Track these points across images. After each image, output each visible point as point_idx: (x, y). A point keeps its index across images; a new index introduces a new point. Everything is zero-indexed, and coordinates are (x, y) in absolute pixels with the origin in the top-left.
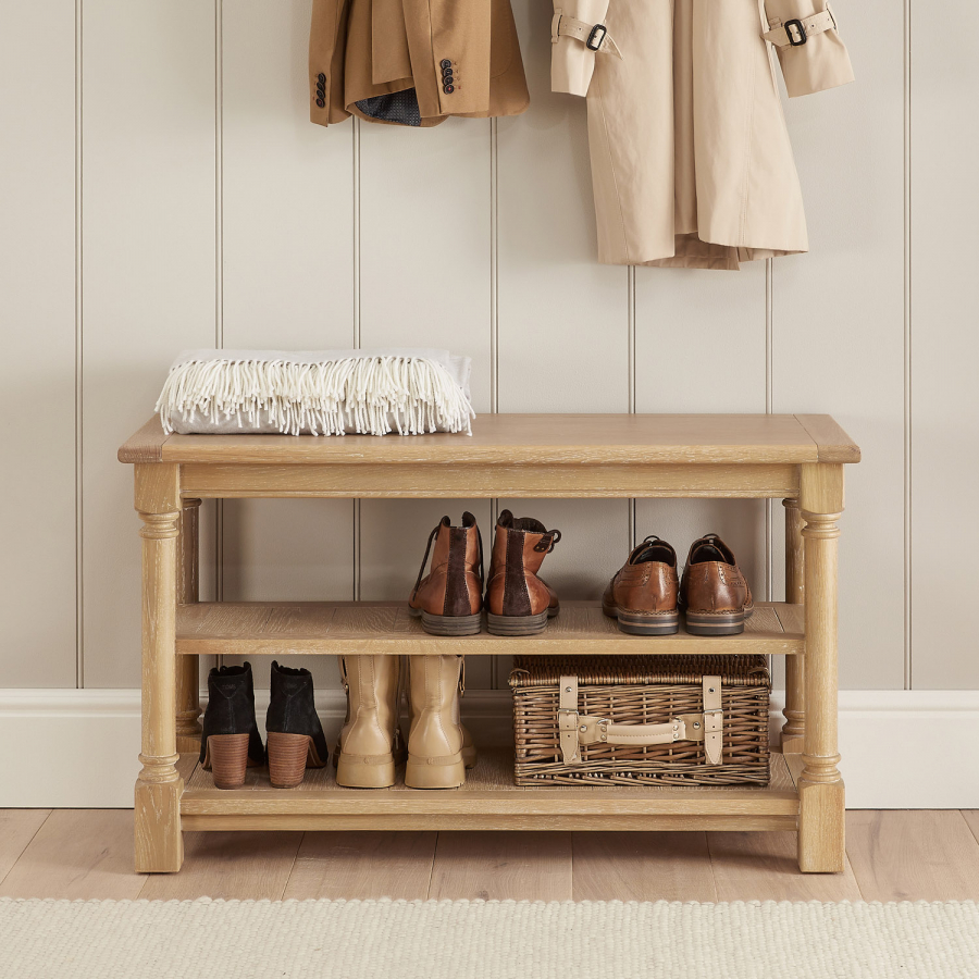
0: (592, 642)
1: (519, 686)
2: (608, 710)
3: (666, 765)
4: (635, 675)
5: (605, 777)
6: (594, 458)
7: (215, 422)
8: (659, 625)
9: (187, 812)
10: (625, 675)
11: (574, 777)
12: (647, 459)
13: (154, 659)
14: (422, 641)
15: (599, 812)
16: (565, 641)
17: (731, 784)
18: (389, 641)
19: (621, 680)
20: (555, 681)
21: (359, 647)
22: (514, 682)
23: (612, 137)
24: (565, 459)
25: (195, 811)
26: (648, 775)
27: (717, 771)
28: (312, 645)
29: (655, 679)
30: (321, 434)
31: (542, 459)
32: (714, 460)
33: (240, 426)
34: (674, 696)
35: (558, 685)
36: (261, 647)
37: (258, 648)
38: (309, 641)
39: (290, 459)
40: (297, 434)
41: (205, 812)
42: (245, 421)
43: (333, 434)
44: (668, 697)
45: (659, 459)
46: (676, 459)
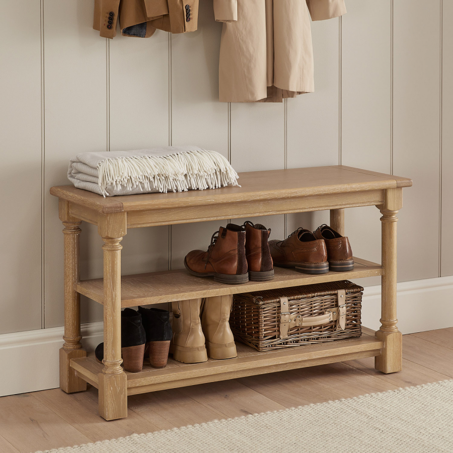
0: (301, 280)
1: (263, 304)
2: (298, 311)
3: (321, 333)
4: (310, 293)
5: (296, 342)
6: (311, 193)
7: (129, 189)
8: (320, 269)
9: (130, 386)
10: (306, 294)
11: (284, 344)
12: (331, 192)
13: (114, 312)
14: (231, 288)
15: (306, 359)
16: (290, 281)
17: (346, 338)
18: (217, 290)
19: (305, 296)
20: (278, 300)
21: (204, 294)
22: (261, 303)
23: (241, 41)
24: (299, 194)
25: (133, 385)
26: (313, 339)
27: (341, 333)
28: (183, 296)
29: (319, 294)
30: (177, 191)
31: (289, 195)
32: (357, 190)
33: (142, 190)
34: (325, 301)
35: (279, 302)
36: (160, 299)
37: (159, 300)
38: (182, 294)
39: (182, 205)
40: (166, 192)
41: (137, 385)
42: (143, 188)
43: (183, 191)
44: (322, 301)
45: (336, 191)
46: (343, 191)
